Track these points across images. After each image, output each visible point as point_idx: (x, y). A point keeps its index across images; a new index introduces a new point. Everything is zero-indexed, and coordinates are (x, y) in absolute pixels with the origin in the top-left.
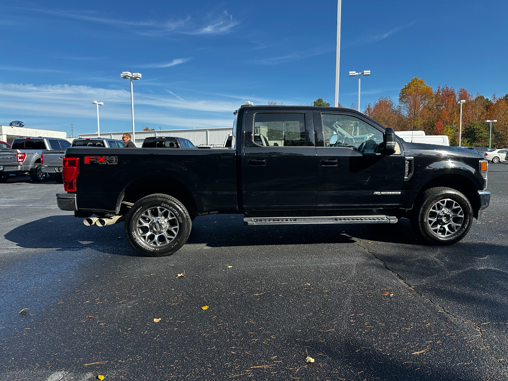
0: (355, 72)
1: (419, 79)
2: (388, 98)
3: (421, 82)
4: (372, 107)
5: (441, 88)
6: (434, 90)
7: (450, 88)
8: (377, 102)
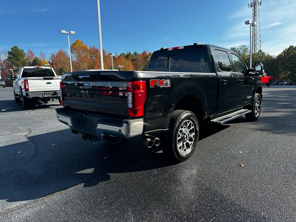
0: (65, 31)
1: (80, 40)
2: (63, 50)
3: (82, 43)
4: (55, 54)
5: (91, 47)
6: (89, 47)
7: (96, 47)
8: (57, 52)
